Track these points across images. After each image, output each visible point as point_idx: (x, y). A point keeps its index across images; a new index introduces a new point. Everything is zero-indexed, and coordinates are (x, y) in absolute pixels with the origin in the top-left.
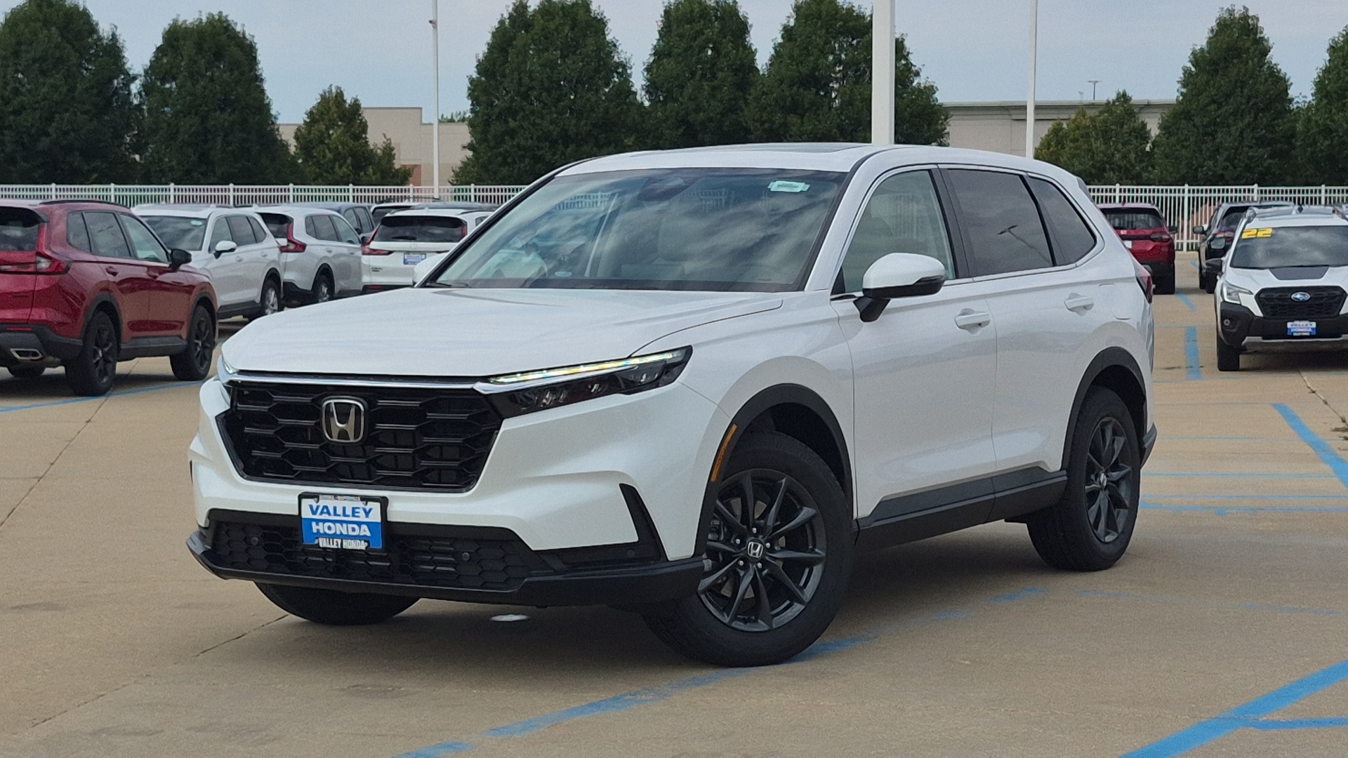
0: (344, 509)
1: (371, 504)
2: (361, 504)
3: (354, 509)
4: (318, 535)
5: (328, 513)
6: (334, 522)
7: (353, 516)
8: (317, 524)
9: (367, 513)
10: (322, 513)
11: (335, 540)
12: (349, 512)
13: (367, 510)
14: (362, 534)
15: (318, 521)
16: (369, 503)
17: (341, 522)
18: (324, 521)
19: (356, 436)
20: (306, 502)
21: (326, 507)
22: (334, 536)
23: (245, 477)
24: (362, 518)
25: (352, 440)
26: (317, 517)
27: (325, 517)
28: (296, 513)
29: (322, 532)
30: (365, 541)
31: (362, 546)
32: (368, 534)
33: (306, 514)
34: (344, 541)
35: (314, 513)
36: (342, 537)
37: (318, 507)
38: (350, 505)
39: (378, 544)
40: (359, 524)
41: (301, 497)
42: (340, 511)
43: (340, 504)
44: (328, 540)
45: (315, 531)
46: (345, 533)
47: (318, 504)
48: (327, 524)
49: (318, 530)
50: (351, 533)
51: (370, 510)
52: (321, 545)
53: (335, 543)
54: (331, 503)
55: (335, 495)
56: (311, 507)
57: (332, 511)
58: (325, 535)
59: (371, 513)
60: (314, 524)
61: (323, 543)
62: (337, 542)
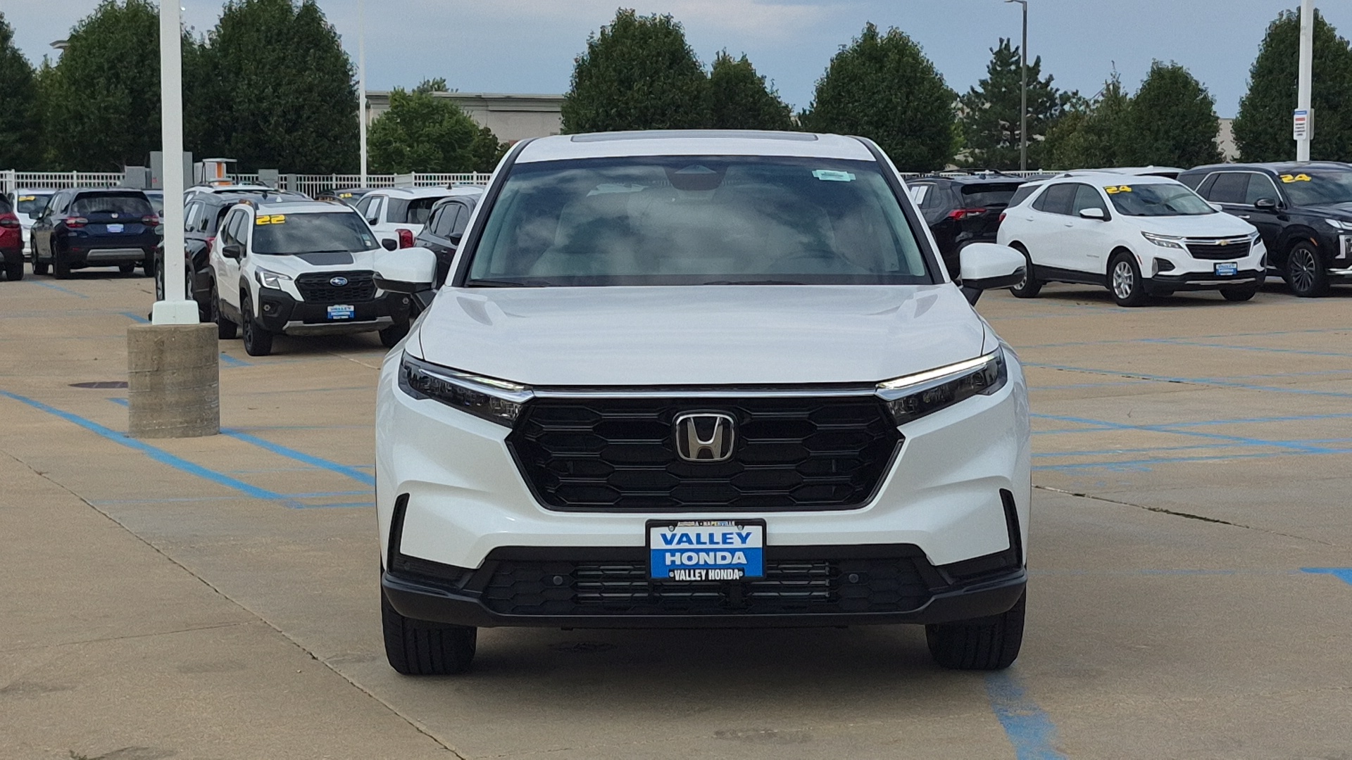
0: (711, 536)
1: (747, 529)
2: (734, 529)
3: (724, 535)
4: (674, 567)
5: (690, 542)
6: (697, 551)
7: (724, 542)
8: (673, 555)
9: (744, 540)
10: (680, 542)
11: (697, 571)
12: (718, 538)
13: (744, 535)
14: (735, 561)
15: (673, 552)
16: (745, 527)
17: (707, 551)
18: (683, 551)
19: (723, 454)
20: (656, 533)
21: (687, 535)
22: (697, 566)
23: (549, 507)
24: (737, 543)
25: (717, 458)
26: (674, 546)
27: (685, 546)
28: (643, 544)
29: (678, 562)
30: (739, 570)
31: (737, 575)
32: (744, 561)
33: (657, 543)
34: (710, 571)
35: (668, 542)
36: (707, 567)
37: (674, 536)
38: (718, 532)
39: (757, 571)
40: (733, 551)
41: (650, 525)
42: (705, 538)
43: (705, 531)
44: (687, 571)
45: (668, 562)
46: (711, 562)
47: (674, 532)
48: (686, 555)
49: (673, 562)
50: (719, 562)
51: (748, 534)
52: (677, 578)
53: (697, 575)
54: (692, 531)
55: (701, 522)
56: (664, 536)
57: (694, 539)
58: (683, 567)
59: (749, 538)
60: (668, 555)
61: (680, 576)
62: (700, 573)
